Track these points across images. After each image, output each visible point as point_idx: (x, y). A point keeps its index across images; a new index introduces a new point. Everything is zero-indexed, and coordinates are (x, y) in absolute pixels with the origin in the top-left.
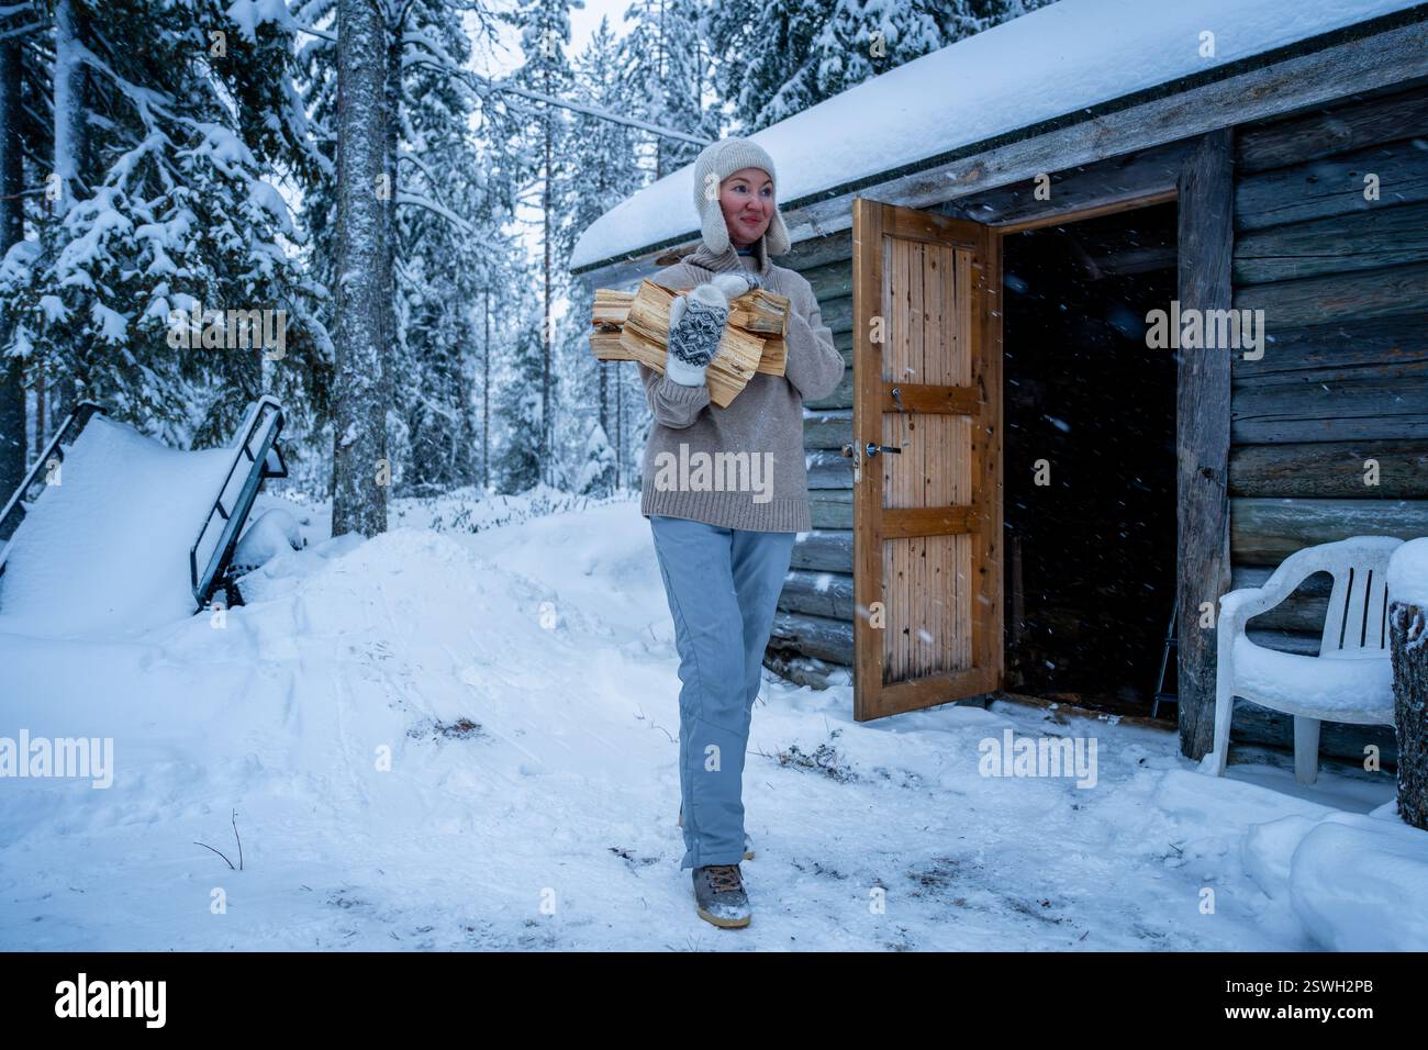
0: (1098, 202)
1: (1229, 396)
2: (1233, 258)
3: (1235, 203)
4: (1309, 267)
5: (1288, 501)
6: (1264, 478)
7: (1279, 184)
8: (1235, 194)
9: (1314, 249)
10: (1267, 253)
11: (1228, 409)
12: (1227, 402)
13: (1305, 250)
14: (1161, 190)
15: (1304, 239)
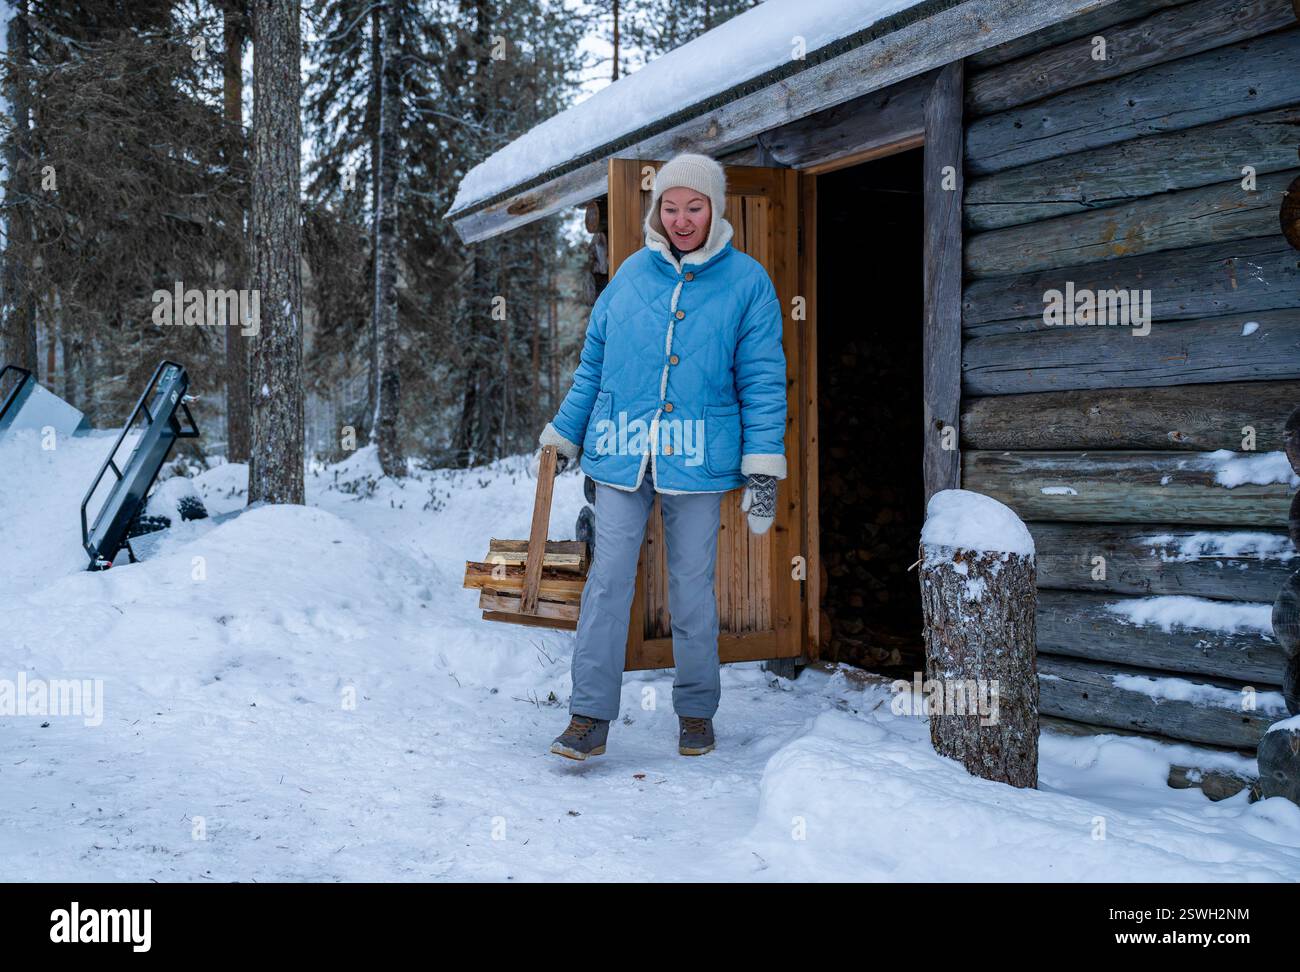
0: (870, 145)
1: (959, 345)
2: (963, 204)
3: (965, 148)
4: (1021, 213)
5: (1007, 453)
6: (988, 430)
7: (996, 128)
8: (965, 139)
9: (1020, 195)
10: (988, 201)
11: (957, 360)
12: (957, 352)
13: (1015, 197)
14: (913, 132)
15: (1012, 185)
